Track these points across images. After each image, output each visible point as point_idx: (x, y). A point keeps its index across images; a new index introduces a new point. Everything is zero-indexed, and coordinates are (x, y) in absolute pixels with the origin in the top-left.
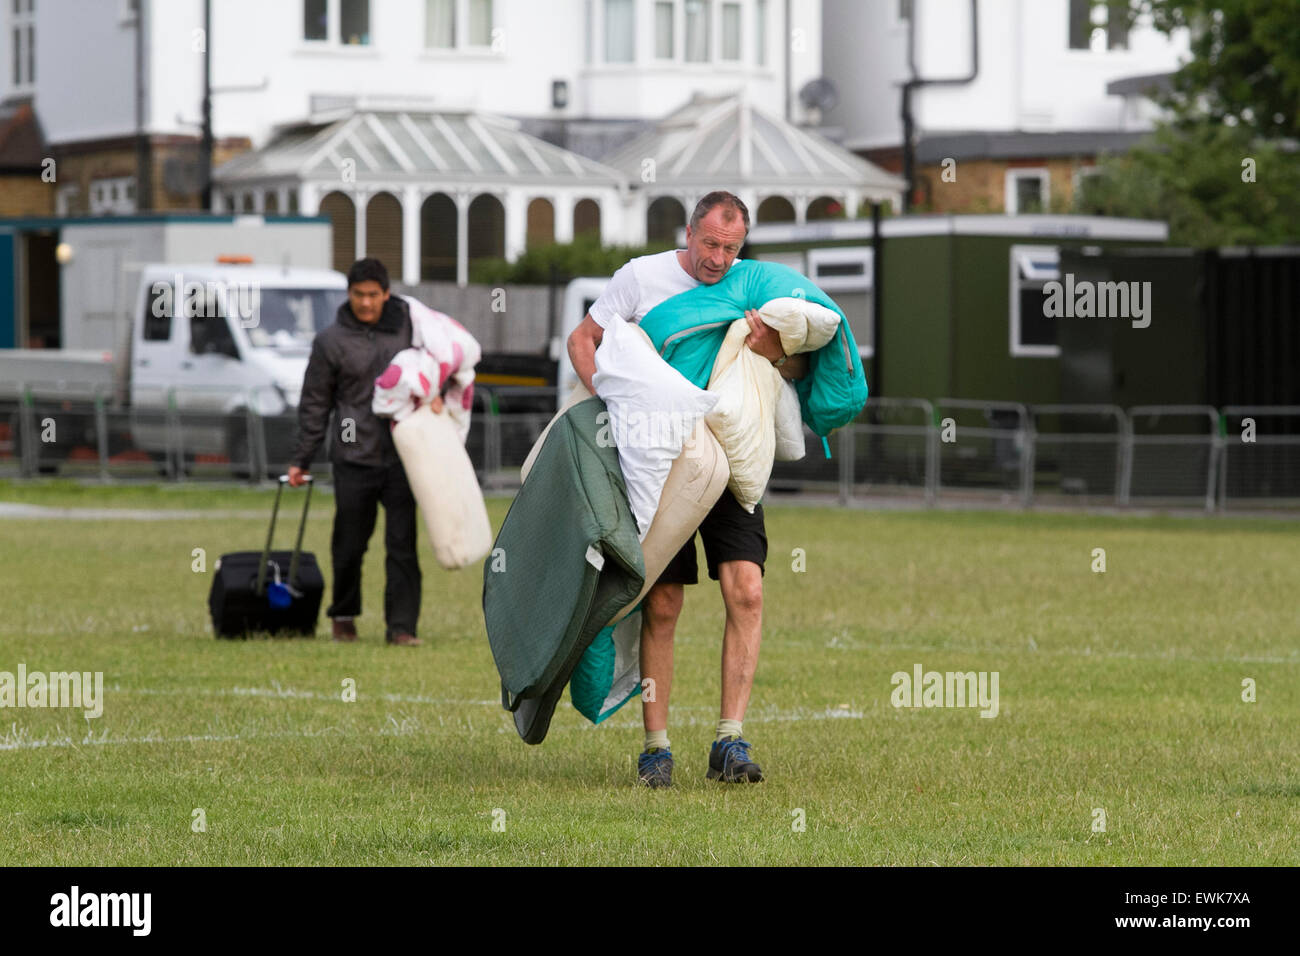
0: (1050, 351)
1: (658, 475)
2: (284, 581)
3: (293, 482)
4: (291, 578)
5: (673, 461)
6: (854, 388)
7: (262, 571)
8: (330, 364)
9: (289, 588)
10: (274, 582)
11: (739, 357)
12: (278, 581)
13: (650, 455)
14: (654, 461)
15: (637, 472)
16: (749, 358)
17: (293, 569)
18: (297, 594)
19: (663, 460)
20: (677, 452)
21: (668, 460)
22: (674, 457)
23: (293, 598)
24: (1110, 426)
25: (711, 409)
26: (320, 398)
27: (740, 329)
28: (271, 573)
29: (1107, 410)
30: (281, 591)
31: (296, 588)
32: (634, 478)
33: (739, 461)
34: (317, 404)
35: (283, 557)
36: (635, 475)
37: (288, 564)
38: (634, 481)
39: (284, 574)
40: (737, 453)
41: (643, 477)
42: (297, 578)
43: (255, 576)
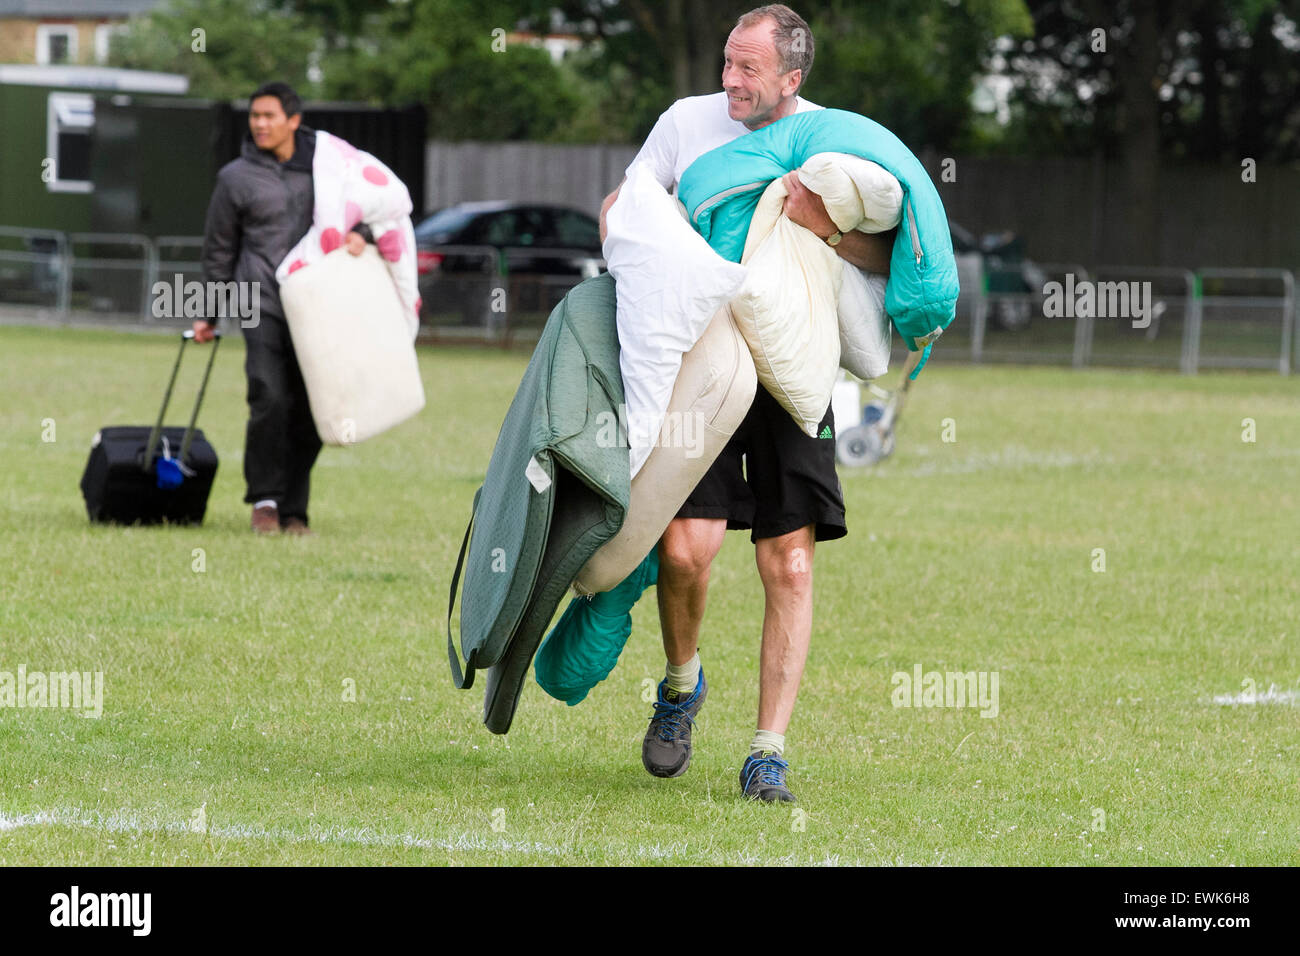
0: (82, 187)
1: (662, 370)
2: (174, 456)
3: (198, 337)
4: (182, 453)
5: (684, 354)
6: (924, 280)
7: (151, 443)
8: (234, 206)
9: (180, 465)
10: (162, 457)
11: (777, 228)
12: (167, 455)
13: (652, 342)
14: (655, 351)
15: (635, 366)
16: (787, 228)
17: (184, 444)
18: (188, 472)
19: (669, 350)
20: (687, 342)
21: (679, 352)
22: (686, 349)
23: (185, 477)
24: (137, 254)
25: (737, 288)
26: (224, 243)
27: (776, 191)
28: (160, 447)
29: (134, 240)
30: (170, 466)
31: (187, 464)
32: (632, 374)
33: (784, 362)
34: (222, 249)
35: (175, 434)
36: (632, 369)
37: (180, 439)
38: (633, 379)
39: (174, 449)
40: (780, 349)
41: (641, 372)
42: (190, 454)
43: (143, 449)
